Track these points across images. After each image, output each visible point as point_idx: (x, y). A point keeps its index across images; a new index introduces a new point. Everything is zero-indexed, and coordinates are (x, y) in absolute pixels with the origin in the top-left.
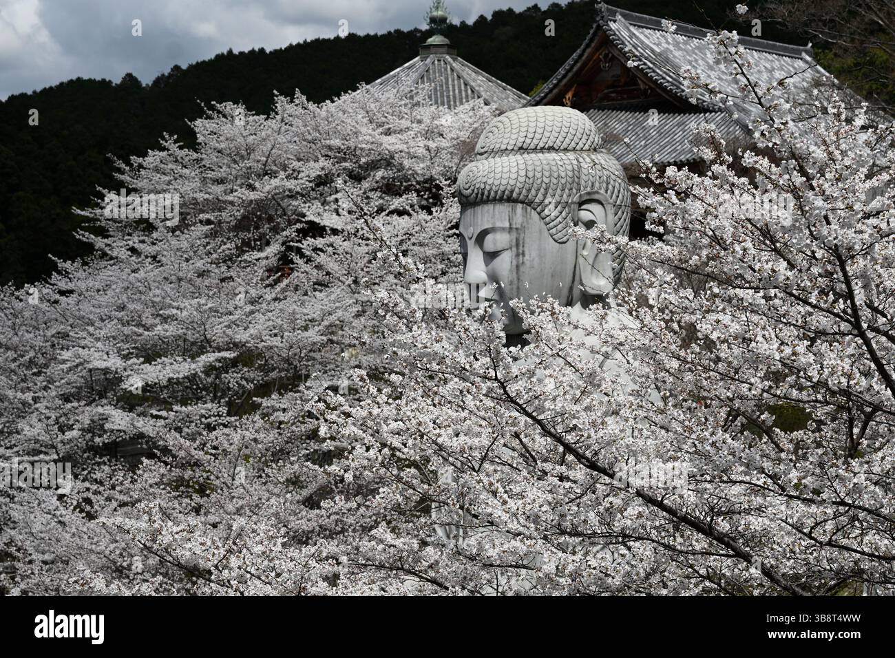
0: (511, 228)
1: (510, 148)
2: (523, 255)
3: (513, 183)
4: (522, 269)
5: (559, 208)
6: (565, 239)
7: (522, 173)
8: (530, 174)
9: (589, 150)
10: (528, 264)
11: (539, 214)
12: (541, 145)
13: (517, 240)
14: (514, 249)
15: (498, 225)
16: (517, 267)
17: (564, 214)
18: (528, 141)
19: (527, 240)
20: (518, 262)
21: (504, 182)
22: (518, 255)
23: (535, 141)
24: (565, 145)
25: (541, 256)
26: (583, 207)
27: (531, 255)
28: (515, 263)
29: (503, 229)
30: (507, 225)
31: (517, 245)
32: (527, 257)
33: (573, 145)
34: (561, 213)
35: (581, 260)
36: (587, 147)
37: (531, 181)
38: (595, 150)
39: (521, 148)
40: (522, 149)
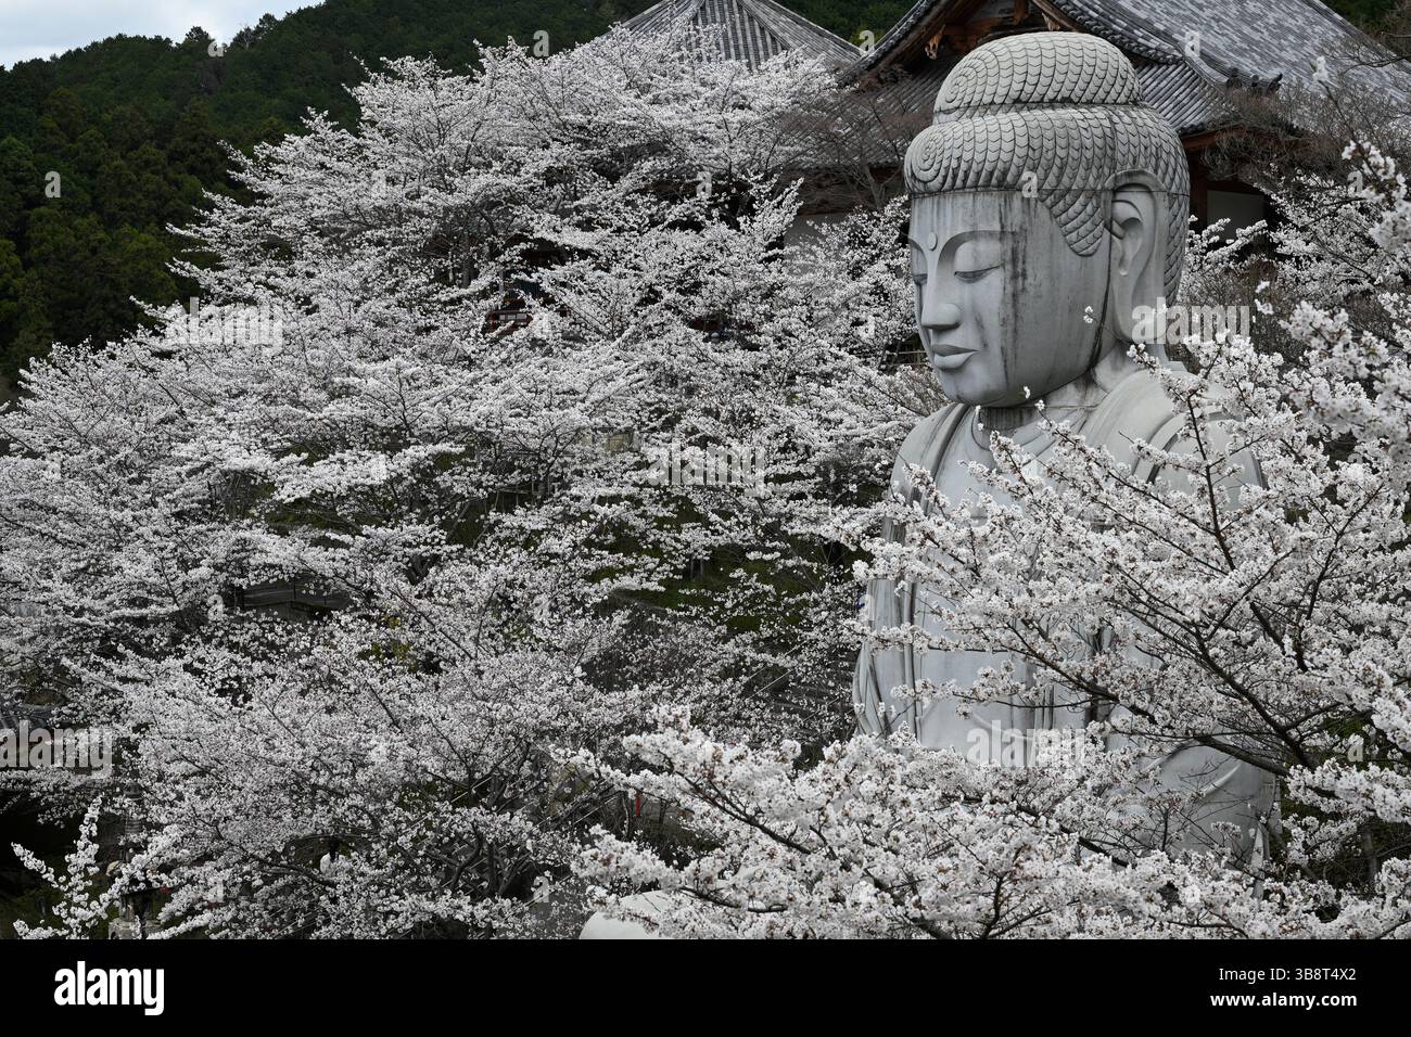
0: (1003, 232)
1: (998, 100)
2: (1024, 276)
3: (1005, 157)
4: (1022, 299)
5: (1082, 198)
6: (1090, 250)
7: (1022, 141)
8: (1036, 143)
9: (1126, 103)
10: (1031, 290)
11: (1050, 208)
12: (1051, 94)
13: (1014, 252)
14: (1009, 267)
15: (982, 227)
16: (1014, 296)
17: (1089, 208)
18: (1029, 89)
19: (1030, 252)
20: (1015, 288)
21: (991, 156)
22: (1015, 277)
23: (1040, 89)
24: (1088, 96)
25: (1053, 278)
26: (1120, 196)
27: (1037, 275)
28: (1009, 289)
29: (991, 234)
30: (997, 227)
31: (1014, 260)
32: (1030, 280)
33: (1101, 94)
34: (1085, 206)
35: (1115, 285)
36: (1122, 98)
37: (1037, 154)
38: (1135, 103)
39: (1017, 101)
40: (1019, 103)
